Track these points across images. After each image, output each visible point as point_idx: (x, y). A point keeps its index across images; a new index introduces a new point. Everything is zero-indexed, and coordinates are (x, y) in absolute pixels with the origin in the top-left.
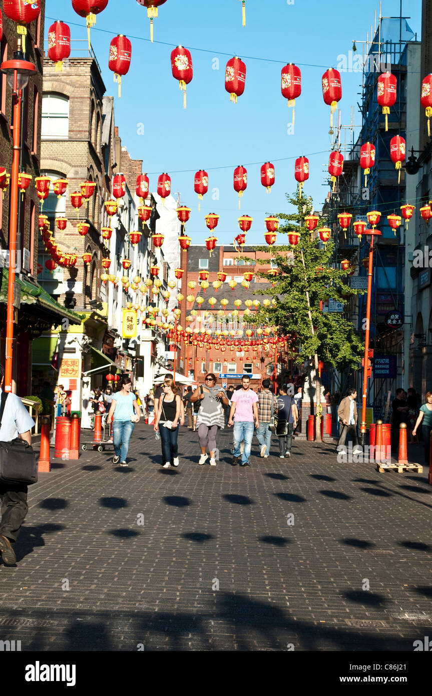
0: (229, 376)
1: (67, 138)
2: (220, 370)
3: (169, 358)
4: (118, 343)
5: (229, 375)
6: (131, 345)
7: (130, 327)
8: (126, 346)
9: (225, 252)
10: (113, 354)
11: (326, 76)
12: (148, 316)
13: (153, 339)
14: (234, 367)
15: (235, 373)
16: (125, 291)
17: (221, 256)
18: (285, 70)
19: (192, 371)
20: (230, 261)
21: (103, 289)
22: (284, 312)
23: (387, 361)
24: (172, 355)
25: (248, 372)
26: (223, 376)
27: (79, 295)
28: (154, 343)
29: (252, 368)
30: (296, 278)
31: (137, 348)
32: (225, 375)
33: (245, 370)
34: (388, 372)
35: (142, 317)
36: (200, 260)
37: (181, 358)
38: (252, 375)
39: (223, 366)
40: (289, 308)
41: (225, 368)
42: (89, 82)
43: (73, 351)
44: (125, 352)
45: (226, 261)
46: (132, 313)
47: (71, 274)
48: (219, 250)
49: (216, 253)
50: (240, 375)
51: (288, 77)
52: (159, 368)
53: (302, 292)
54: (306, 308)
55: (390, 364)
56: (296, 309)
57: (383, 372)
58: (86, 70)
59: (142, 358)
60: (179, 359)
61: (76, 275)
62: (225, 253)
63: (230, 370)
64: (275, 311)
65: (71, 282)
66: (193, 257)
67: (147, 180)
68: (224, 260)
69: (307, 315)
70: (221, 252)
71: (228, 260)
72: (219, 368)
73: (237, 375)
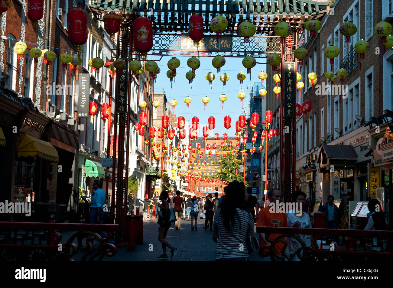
1: (156, 119)
3: (185, 185)
4: (170, 182)
6: (173, 182)
7: (173, 176)
8: (172, 183)
10: (169, 186)
11: (224, 135)
12: (178, 171)
13: (180, 179)
14: (211, 189)
15: (211, 191)
16: (172, 164)
18: (216, 134)
19: (194, 191)
21: (166, 165)
22: (223, 175)
23: (256, 189)
24: (186, 184)
26: (206, 192)
27: (160, 168)
28: (181, 181)
29: (218, 189)
30: (226, 165)
31: (175, 183)
32: (207, 192)
33: (215, 190)
34: (256, 192)
35: (176, 172)
40: (224, 173)
41: (207, 189)
42: (163, 101)
43: (158, 185)
44: (172, 185)
46: (174, 171)
47: (157, 161)
49: (203, 140)
51: (216, 136)
53: (228, 169)
54: (229, 173)
55: (257, 190)
56: (226, 174)
57: (255, 192)
58: (162, 97)
59: (177, 186)
60: (188, 185)
61: (159, 162)
62: (207, 140)
63: (209, 190)
64: (220, 174)
65: (158, 164)
67: (185, 146)
68: (207, 143)
69: (229, 175)
72: (204, 189)
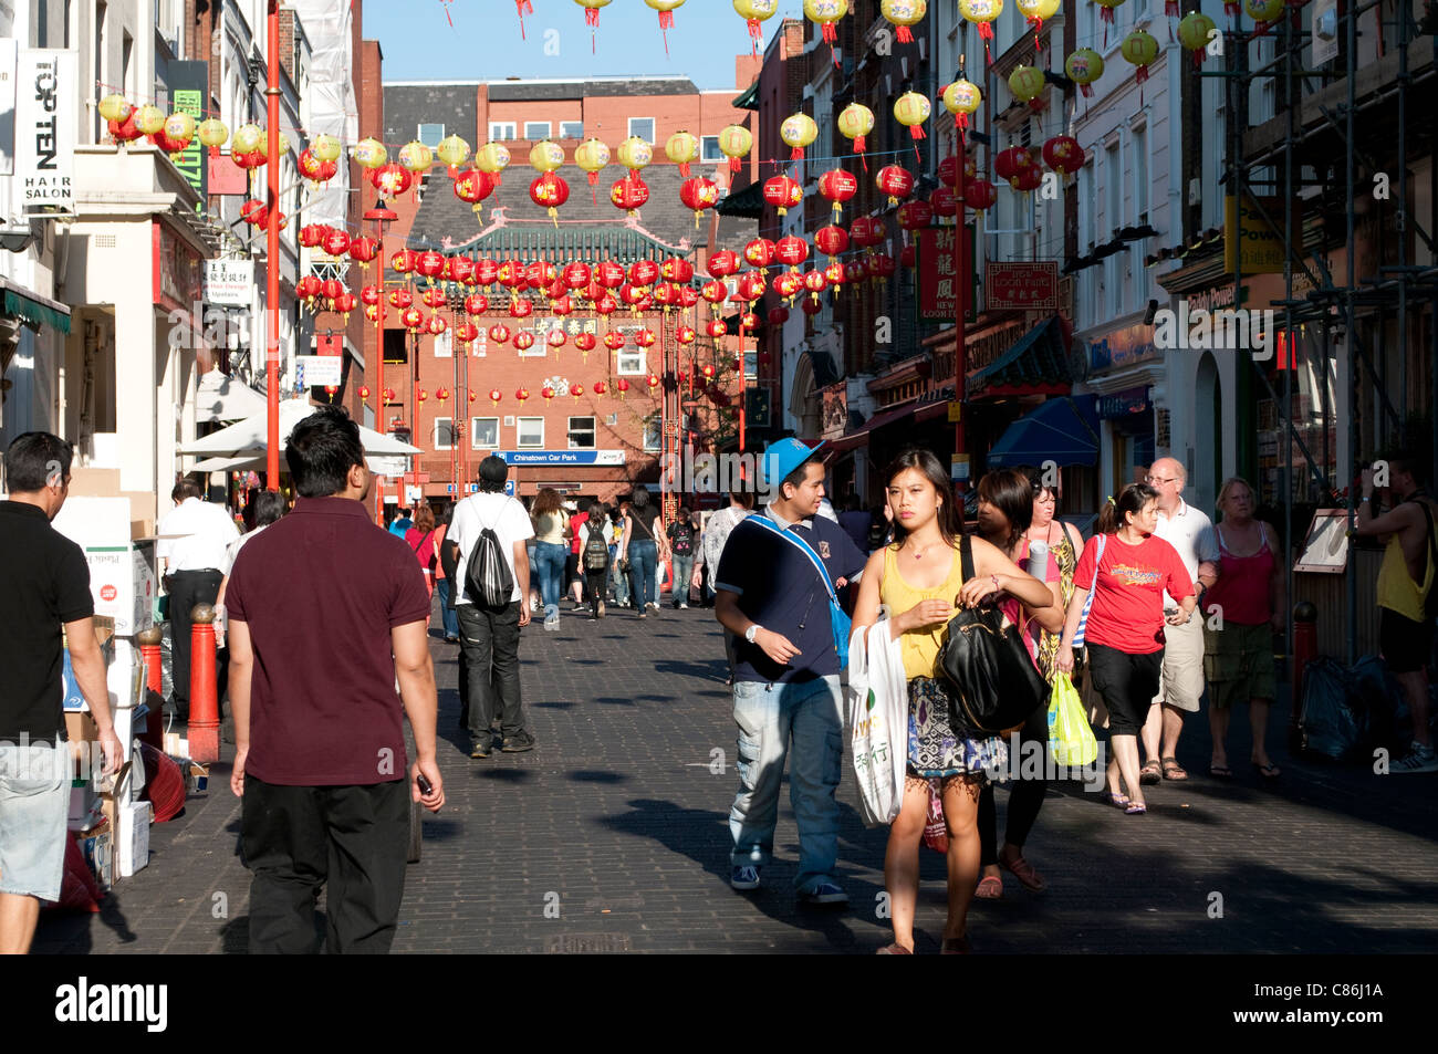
0: (523, 458)
2: (493, 441)
5: (521, 454)
9: (491, 101)
14: (538, 428)
15: (542, 450)
17: (481, 115)
20: (509, 129)
25: (580, 445)
29: (595, 431)
32: (512, 456)
33: (575, 437)
36: (419, 126)
37: (365, 392)
38: (593, 455)
39: (502, 427)
41: (509, 432)
45: (497, 130)
48: (475, 95)
49: (467, 105)
50: (556, 454)
52: (224, 390)
62: (492, 105)
63: (524, 439)
66: (399, 120)
68: (492, 125)
70: (482, 103)
71: (503, 125)
72: (488, 433)
73: (547, 454)
